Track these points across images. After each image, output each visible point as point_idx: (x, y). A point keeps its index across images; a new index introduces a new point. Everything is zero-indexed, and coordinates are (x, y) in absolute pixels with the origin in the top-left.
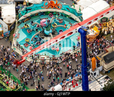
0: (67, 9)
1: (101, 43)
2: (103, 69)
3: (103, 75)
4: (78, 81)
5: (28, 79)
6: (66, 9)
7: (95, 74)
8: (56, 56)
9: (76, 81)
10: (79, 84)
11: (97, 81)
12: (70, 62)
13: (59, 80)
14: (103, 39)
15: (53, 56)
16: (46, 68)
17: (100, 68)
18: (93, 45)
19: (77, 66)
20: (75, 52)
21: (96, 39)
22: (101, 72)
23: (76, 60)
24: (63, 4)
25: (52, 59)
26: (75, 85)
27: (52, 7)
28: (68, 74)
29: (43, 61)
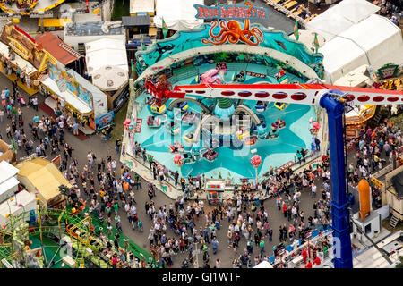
0: (279, 43)
1: (383, 139)
2: (391, 215)
3: (393, 231)
4: (319, 250)
5: (175, 250)
6: (275, 45)
7: (368, 228)
8: (250, 181)
9: (315, 249)
10: (322, 259)
11: (377, 247)
12: (295, 196)
13: (263, 250)
14: (385, 128)
15: (244, 181)
16: (225, 214)
17: (383, 211)
18: (357, 145)
19: (315, 207)
20: (308, 168)
21: (367, 128)
22: (386, 223)
23: (314, 188)
24: (264, 29)
25: (240, 188)
26: (312, 261)
27: (234, 38)
28: (290, 231)
29: (215, 197)
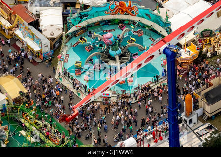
0: (147, 15)
1: (202, 71)
2: (204, 114)
3: (204, 123)
4: (162, 132)
5: (82, 129)
6: (145, 16)
7: (190, 121)
8: (127, 92)
9: (160, 132)
11: (194, 132)
12: (149, 102)
14: (204, 65)
15: (123, 92)
16: (112, 110)
17: (199, 112)
18: (187, 74)
19: (162, 108)
20: (159, 86)
21: (194, 65)
22: (201, 118)
23: (160, 98)
24: (140, 7)
25: (121, 96)
26: (158, 139)
27: (123, 11)
28: (147, 120)
29: (106, 100)
